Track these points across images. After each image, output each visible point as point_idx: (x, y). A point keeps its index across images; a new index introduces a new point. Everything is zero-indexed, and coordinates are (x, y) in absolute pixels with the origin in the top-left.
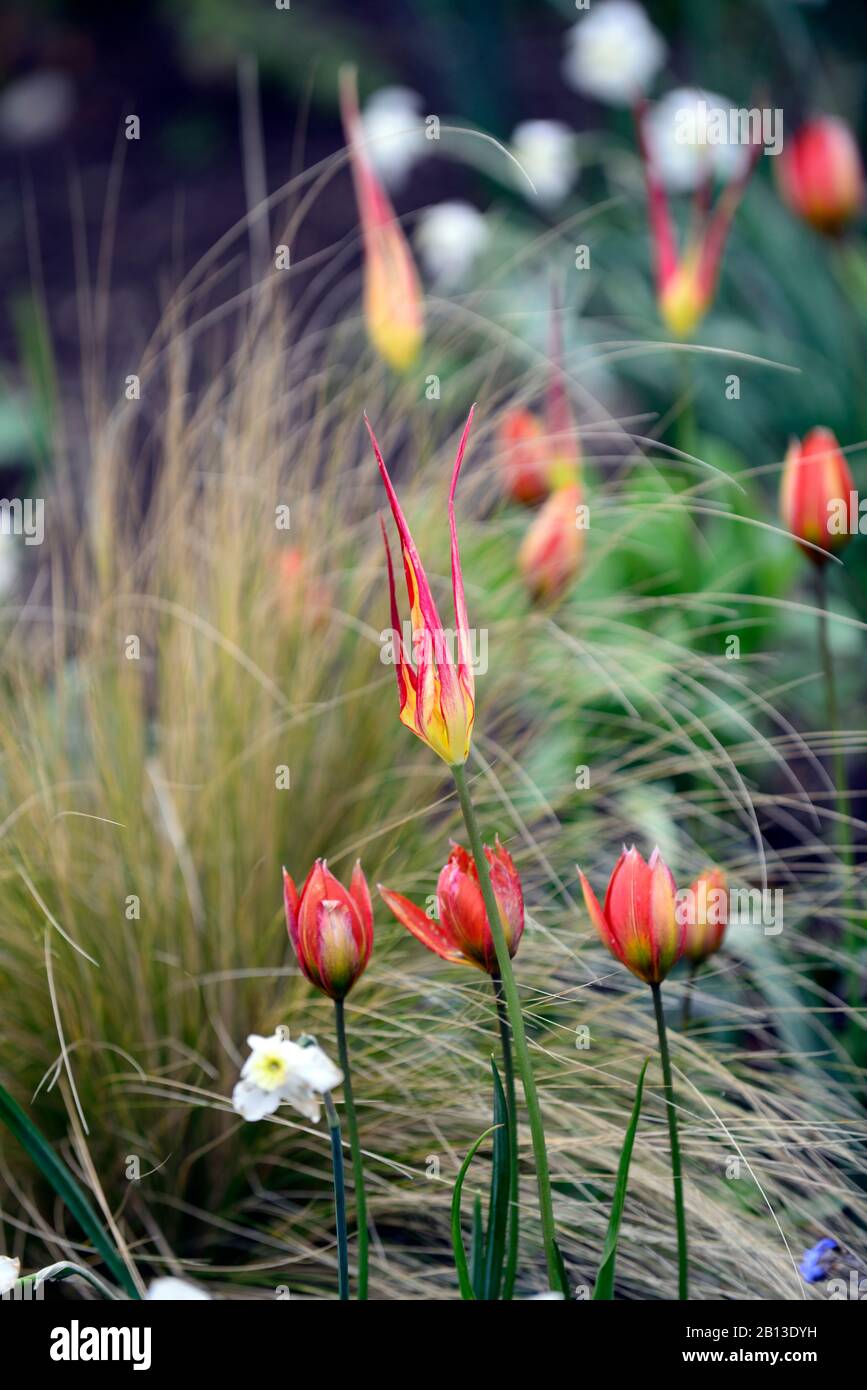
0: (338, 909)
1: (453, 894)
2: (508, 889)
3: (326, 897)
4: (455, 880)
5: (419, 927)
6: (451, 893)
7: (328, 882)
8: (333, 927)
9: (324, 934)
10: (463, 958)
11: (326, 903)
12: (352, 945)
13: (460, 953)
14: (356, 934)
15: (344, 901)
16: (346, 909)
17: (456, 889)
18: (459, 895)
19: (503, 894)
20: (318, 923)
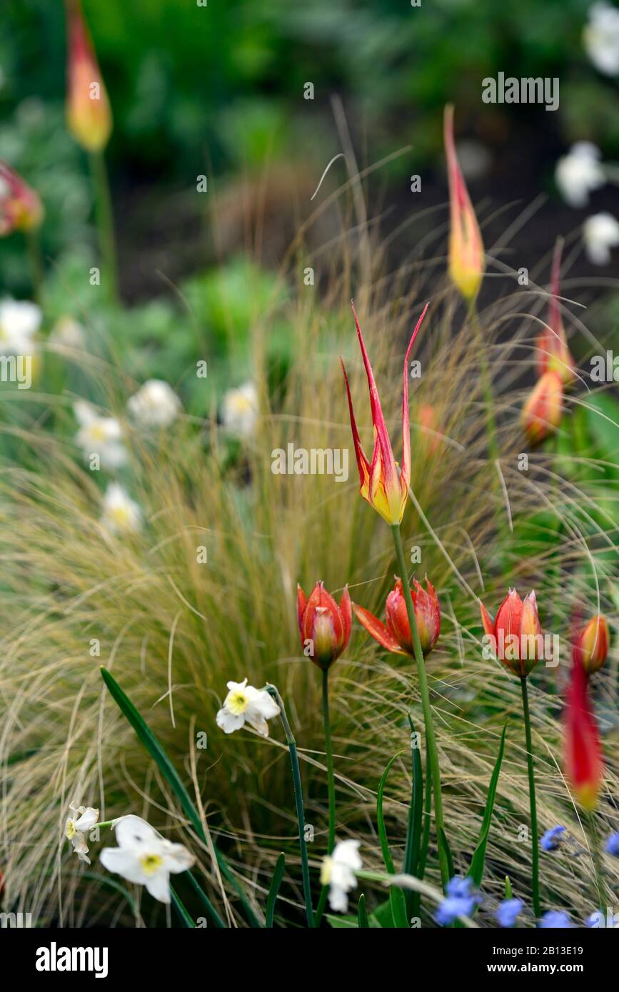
0: (325, 613)
1: (394, 608)
2: (427, 608)
3: (320, 605)
4: (396, 600)
5: (376, 630)
6: (392, 608)
7: (323, 596)
8: (322, 624)
9: (316, 628)
10: (401, 650)
11: (318, 609)
12: (333, 636)
13: (400, 647)
14: (337, 629)
15: (331, 608)
16: (331, 614)
17: (396, 606)
18: (397, 610)
19: (424, 610)
20: (313, 621)
